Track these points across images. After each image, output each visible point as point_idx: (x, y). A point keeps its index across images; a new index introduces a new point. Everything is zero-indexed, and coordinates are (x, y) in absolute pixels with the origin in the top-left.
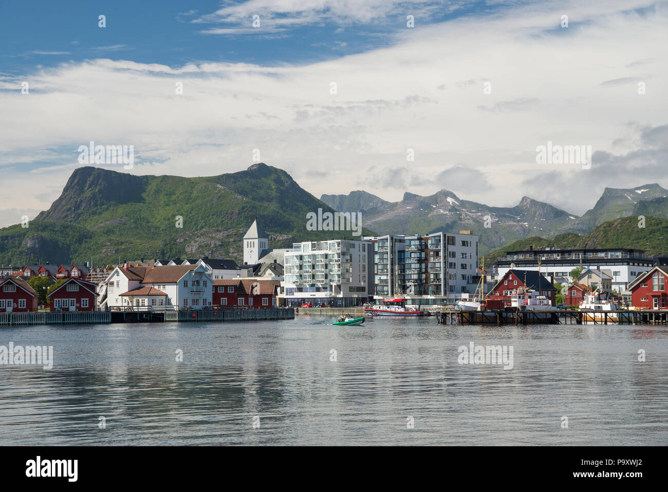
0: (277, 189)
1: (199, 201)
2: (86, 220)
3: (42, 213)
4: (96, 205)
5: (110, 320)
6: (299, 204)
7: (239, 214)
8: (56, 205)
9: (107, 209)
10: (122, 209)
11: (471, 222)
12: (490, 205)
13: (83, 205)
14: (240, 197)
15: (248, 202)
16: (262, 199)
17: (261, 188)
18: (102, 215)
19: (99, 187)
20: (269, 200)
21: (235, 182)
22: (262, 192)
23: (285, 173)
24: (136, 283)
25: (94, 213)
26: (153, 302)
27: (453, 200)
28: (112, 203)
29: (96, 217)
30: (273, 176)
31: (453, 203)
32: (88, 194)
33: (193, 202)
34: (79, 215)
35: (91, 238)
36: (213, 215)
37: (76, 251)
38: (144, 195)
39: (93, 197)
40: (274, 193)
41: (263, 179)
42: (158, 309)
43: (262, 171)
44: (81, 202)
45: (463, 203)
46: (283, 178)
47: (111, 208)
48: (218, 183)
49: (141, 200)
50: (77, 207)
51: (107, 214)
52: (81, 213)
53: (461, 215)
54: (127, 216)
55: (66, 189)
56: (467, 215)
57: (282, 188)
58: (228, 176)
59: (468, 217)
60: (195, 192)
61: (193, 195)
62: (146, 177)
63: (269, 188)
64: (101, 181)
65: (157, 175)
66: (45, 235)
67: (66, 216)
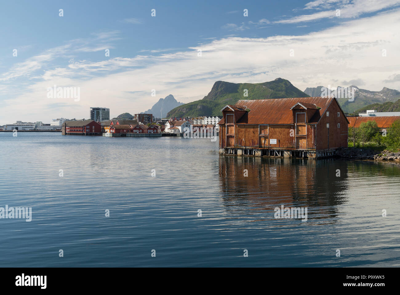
0: (285, 87)
1: (256, 92)
2: (219, 99)
3: (205, 97)
4: (222, 94)
5: (161, 136)
6: (294, 92)
7: (270, 96)
8: (209, 94)
9: (226, 95)
10: (230, 95)
11: (363, 97)
12: (371, 90)
13: (218, 94)
14: (271, 90)
15: (273, 92)
16: (279, 91)
17: (279, 87)
18: (224, 97)
19: (223, 88)
20: (282, 91)
21: (270, 85)
22: (279, 88)
23: (288, 81)
24: (172, 126)
25: (221, 97)
26: (175, 131)
27: (356, 89)
28: (228, 93)
29: (222, 98)
30: (284, 82)
31: (356, 90)
32: (219, 90)
33: (255, 92)
34: (217, 97)
35: (219, 105)
36: (261, 97)
37: (214, 110)
38: (238, 90)
39: (221, 91)
40: (284, 88)
41: (280, 84)
42: (176, 133)
43: (280, 81)
44: (217, 93)
45: (360, 90)
46: (287, 83)
47: (227, 95)
48: (264, 85)
49: (237, 92)
50: (216, 95)
51: (226, 97)
52: (218, 97)
53: (359, 94)
54: (232, 97)
55: (212, 89)
56: (361, 94)
57: (287, 86)
58: (267, 83)
59: (362, 95)
60: (255, 89)
61: (255, 90)
62: (239, 84)
63: (282, 86)
64: (224, 85)
65: (242, 83)
66: (204, 104)
67: (213, 98)
